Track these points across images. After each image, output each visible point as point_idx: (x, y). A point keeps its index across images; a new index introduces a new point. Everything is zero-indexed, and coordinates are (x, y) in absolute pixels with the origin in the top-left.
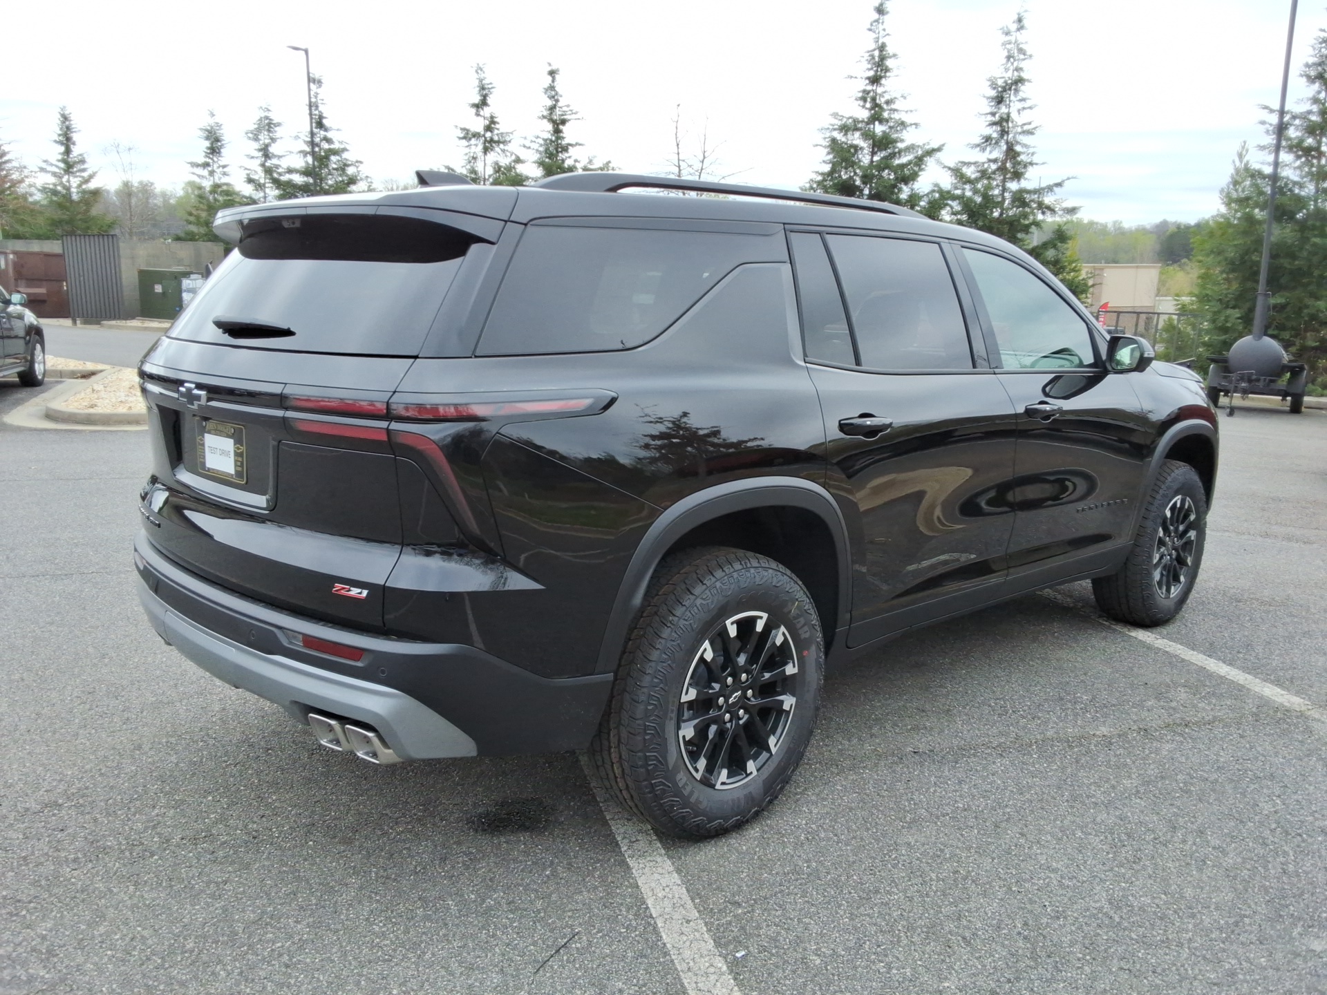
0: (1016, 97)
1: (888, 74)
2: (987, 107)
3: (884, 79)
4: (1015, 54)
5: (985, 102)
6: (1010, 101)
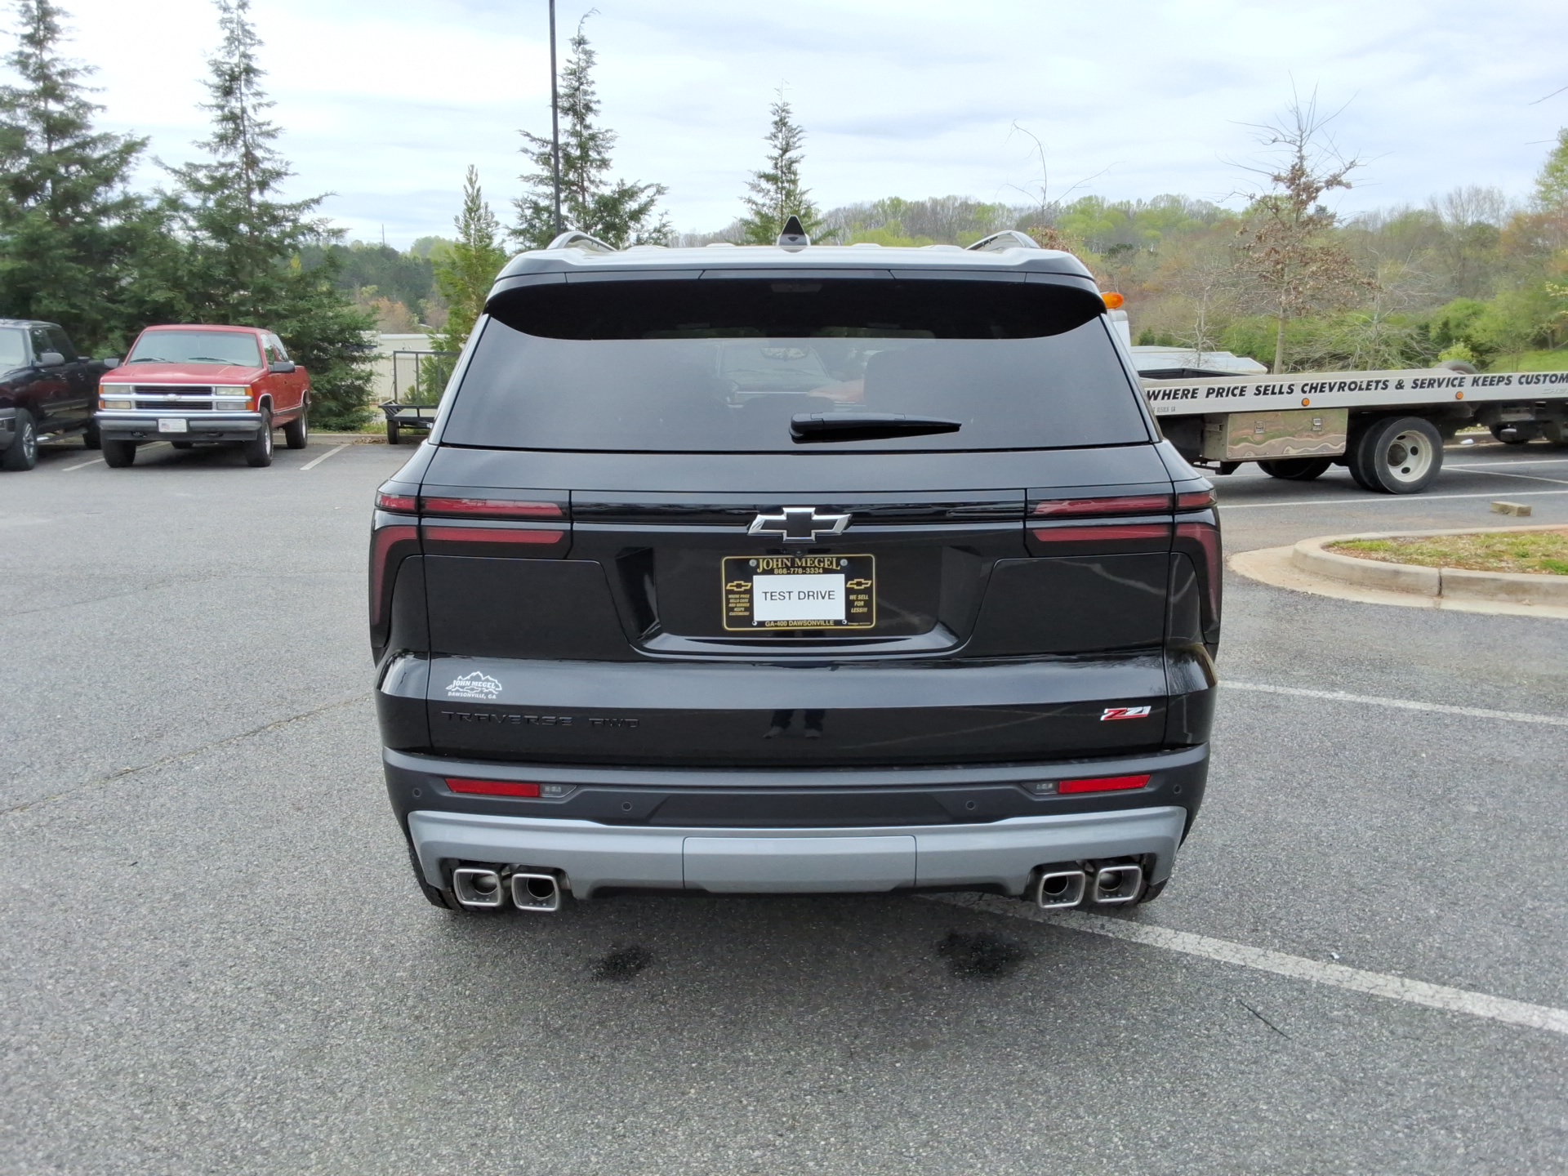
0: (249, 90)
1: (57, 36)
2: (210, 97)
3: (50, 42)
4: (240, 36)
5: (210, 91)
6: (241, 94)
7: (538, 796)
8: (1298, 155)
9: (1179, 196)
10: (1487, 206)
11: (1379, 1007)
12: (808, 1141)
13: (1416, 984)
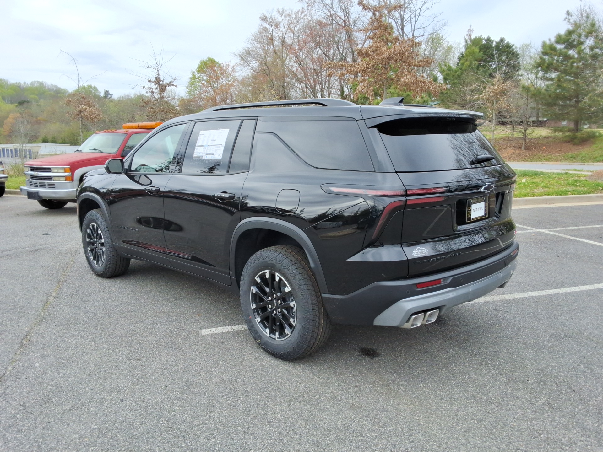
7: (440, 284)
8: (157, 73)
11: (508, 302)
12: (495, 365)
13: (503, 296)
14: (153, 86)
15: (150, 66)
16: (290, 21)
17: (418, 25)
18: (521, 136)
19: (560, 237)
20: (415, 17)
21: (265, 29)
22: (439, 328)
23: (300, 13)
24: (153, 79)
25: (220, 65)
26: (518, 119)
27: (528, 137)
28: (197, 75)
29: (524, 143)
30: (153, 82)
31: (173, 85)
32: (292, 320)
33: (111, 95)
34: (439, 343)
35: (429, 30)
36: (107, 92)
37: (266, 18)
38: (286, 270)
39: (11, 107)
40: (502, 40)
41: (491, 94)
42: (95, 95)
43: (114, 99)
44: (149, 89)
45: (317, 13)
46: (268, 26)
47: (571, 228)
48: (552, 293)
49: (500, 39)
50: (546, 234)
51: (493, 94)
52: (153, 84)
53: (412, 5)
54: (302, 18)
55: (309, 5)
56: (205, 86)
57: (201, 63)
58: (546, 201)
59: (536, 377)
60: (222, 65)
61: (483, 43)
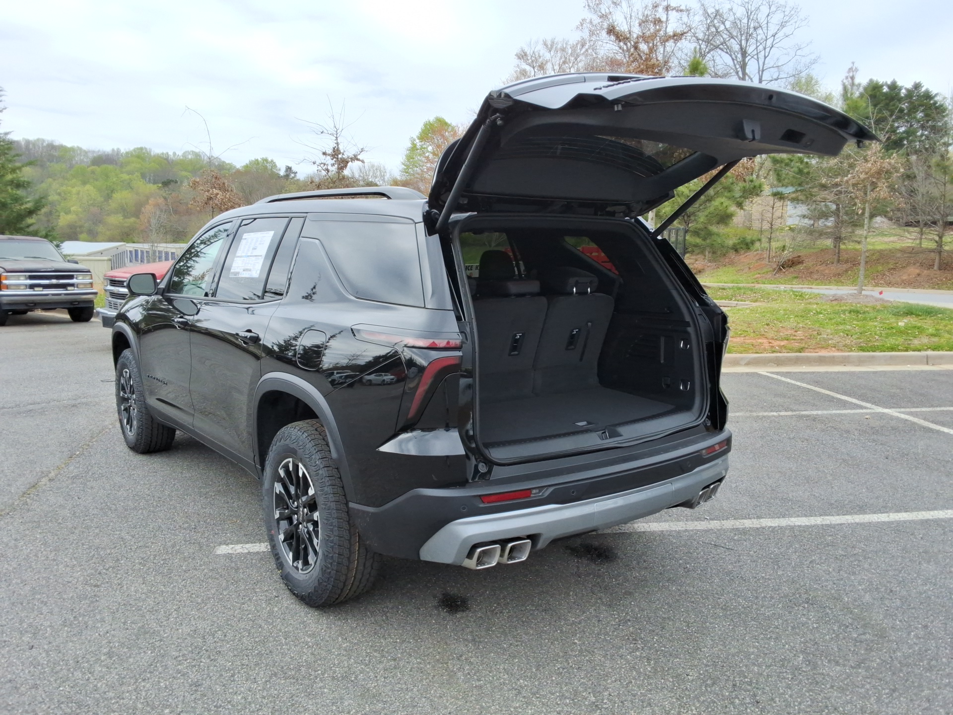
7: (529, 496)
8: (336, 142)
9: (199, 152)
10: (378, 173)
11: (744, 532)
12: (648, 642)
13: (742, 521)
14: (329, 160)
15: (325, 131)
16: (563, 59)
17: (770, 62)
18: (933, 245)
19: (914, 423)
20: (765, 49)
21: (524, 73)
22: (597, 569)
23: (579, 46)
24: (330, 151)
25: (453, 128)
26: (929, 217)
27: (946, 248)
28: (418, 143)
29: (937, 258)
30: (329, 155)
31: (358, 160)
32: (315, 541)
33: (296, 173)
34: (580, 595)
35: (789, 69)
36: (289, 169)
37: (526, 55)
38: (308, 459)
39: (152, 188)
40: (917, 86)
41: (862, 176)
42: (273, 173)
43: (298, 180)
44: (322, 165)
45: (605, 45)
46: (528, 68)
47: (942, 409)
48: (833, 523)
49: (913, 84)
50: (892, 418)
51: (865, 176)
52: (329, 158)
53: (759, 31)
54: (583, 54)
55: (593, 34)
56: (429, 160)
57: (425, 125)
58: (927, 360)
59: (707, 671)
60: (456, 129)
61: (884, 91)
